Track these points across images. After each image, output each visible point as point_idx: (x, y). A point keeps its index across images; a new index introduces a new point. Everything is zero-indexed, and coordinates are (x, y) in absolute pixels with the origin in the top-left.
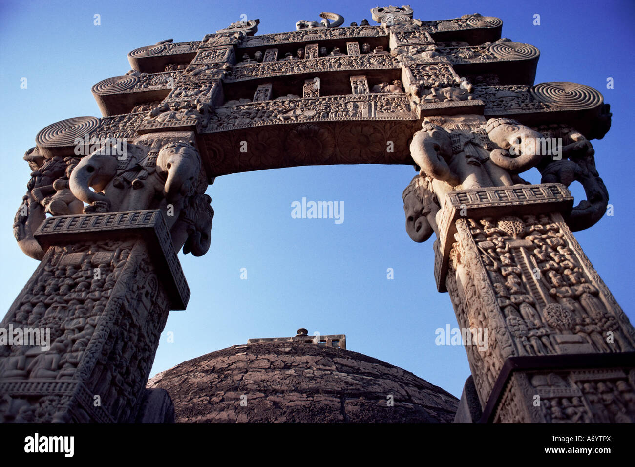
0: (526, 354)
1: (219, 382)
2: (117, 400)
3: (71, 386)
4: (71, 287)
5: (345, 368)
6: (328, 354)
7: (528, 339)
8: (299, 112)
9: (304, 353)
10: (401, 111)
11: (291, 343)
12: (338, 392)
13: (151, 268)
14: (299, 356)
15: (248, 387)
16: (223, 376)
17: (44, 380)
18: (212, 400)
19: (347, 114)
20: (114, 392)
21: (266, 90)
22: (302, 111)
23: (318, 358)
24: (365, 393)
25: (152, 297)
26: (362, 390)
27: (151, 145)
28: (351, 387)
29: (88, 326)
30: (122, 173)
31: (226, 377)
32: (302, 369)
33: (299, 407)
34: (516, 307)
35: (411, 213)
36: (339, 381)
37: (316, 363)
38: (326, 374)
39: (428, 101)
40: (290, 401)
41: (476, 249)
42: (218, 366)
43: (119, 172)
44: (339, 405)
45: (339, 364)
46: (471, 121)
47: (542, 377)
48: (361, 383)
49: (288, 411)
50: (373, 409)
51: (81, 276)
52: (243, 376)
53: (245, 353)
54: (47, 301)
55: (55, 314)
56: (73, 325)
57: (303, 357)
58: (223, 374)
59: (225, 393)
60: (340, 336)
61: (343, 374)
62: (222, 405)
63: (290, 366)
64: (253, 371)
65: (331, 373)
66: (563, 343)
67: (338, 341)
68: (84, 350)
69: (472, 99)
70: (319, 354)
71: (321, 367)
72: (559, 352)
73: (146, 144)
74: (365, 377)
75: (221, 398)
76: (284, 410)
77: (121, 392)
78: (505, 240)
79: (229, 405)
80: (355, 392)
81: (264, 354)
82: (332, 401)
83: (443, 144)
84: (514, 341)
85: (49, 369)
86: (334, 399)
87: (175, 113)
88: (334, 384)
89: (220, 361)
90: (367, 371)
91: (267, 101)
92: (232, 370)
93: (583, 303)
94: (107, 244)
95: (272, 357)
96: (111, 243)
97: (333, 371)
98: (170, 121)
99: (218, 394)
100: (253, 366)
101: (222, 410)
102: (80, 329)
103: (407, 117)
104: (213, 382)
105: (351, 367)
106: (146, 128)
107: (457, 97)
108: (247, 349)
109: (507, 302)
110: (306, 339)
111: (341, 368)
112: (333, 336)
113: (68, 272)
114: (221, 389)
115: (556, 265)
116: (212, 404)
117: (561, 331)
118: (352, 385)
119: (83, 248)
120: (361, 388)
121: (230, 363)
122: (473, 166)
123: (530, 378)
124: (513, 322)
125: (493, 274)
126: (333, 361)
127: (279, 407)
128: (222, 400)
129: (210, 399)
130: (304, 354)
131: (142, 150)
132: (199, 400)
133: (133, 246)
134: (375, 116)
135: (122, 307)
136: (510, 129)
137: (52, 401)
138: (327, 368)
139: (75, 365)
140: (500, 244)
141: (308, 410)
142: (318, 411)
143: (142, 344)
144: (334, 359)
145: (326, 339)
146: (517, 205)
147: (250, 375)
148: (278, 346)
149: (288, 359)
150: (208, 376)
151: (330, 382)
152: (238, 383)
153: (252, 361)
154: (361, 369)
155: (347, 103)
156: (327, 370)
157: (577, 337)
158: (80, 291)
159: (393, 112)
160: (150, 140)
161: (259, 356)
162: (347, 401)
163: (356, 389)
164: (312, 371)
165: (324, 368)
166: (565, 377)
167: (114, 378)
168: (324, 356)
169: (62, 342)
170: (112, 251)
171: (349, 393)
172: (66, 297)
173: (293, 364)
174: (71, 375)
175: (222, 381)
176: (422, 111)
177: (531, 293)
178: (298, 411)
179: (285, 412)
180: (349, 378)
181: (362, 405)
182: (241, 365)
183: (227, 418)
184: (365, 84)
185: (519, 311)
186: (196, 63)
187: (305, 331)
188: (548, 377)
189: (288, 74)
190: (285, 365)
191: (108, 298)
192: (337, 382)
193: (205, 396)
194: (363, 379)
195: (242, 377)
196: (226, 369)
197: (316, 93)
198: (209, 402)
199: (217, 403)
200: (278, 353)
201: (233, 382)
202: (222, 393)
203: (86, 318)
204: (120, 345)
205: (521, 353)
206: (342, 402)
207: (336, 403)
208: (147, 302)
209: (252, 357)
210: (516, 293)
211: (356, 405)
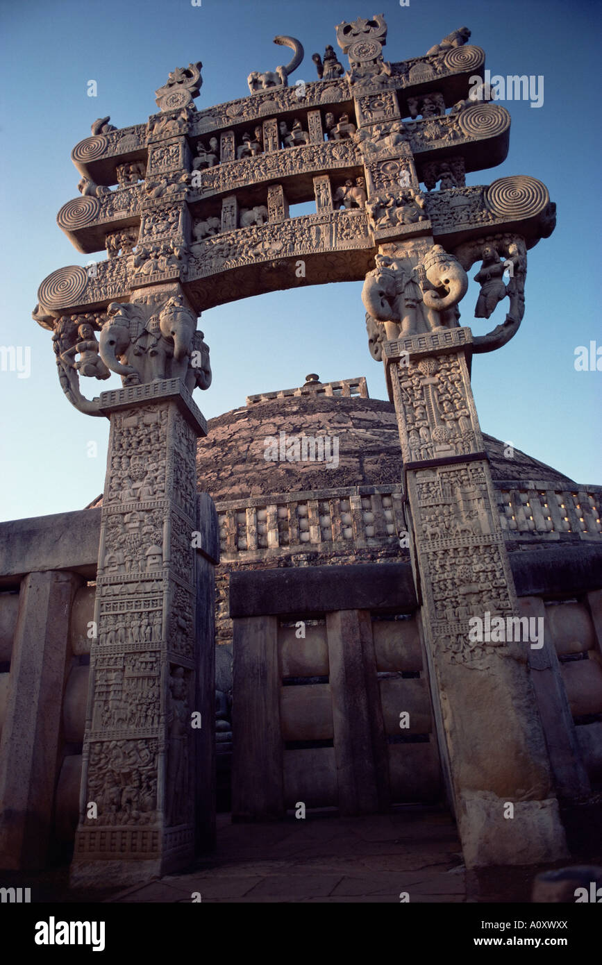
0: (416, 461)
1: (224, 456)
2: (186, 505)
3: (166, 503)
4: (139, 442)
5: (363, 423)
6: (344, 409)
7: (420, 450)
8: (267, 246)
9: (315, 410)
10: (359, 237)
11: (299, 399)
12: (356, 452)
13: (181, 417)
14: (309, 414)
15: (256, 457)
16: (227, 449)
17: (150, 501)
18: (221, 475)
19: (310, 244)
20: (184, 501)
21: (232, 207)
22: (270, 243)
23: (332, 414)
24: (387, 448)
25: (186, 436)
26: (384, 445)
27: (146, 302)
28: (370, 445)
29: (160, 468)
30: (136, 341)
31: (230, 448)
32: (314, 430)
33: (314, 472)
34: (417, 430)
35: (372, 336)
36: (358, 438)
37: (330, 421)
38: (341, 433)
39: (382, 227)
40: (304, 467)
41: (399, 389)
42: (220, 438)
43: (133, 340)
44: (358, 465)
45: (356, 419)
46: (419, 245)
47: (422, 472)
48: (382, 439)
49: (304, 477)
50: (395, 465)
51: (142, 435)
52: (249, 446)
53: (247, 419)
54: (128, 454)
55: (137, 462)
56: (151, 468)
57: (314, 417)
58: (226, 446)
59: (233, 467)
60: (359, 379)
61: (361, 430)
62: (233, 479)
63: (300, 428)
64: (259, 439)
65: (348, 430)
66: (439, 451)
67: (357, 385)
68: (164, 482)
69: (423, 220)
70: (332, 410)
71: (336, 425)
72: (435, 457)
73: (142, 302)
74: (386, 431)
75: (229, 472)
76: (299, 477)
77: (186, 500)
78: (420, 379)
79: (239, 479)
80: (376, 449)
81: (269, 417)
82: (349, 462)
83: (387, 289)
84: (410, 453)
85: (149, 495)
86: (352, 459)
87: (157, 263)
88: (351, 443)
89: (220, 432)
90: (389, 423)
91: (236, 231)
92: (236, 441)
93: (460, 424)
94: (149, 408)
95: (278, 420)
96: (152, 407)
97: (350, 428)
98: (155, 273)
99: (225, 469)
100: (258, 433)
101: (233, 484)
102: (157, 470)
103: (364, 246)
104: (217, 456)
105: (370, 421)
106: (136, 285)
107: (409, 219)
108: (249, 413)
109: (412, 427)
110: (318, 387)
111: (359, 424)
112: (351, 380)
113: (132, 433)
114: (227, 462)
115: (450, 397)
116: (222, 480)
117: (440, 444)
118: (371, 442)
119: (133, 413)
120: (381, 444)
121: (232, 432)
122: (409, 308)
123: (416, 472)
124: (412, 441)
125: (407, 407)
126: (350, 416)
127: (294, 475)
128: (232, 475)
129: (218, 474)
130: (314, 412)
131: (141, 309)
132: (206, 477)
133: (168, 407)
134: (336, 245)
135: (175, 451)
136: (442, 269)
137: (159, 511)
138: (343, 425)
139: (163, 491)
140: (416, 384)
141: (324, 474)
142: (335, 474)
143: (188, 469)
144: (350, 414)
145: (342, 385)
146: (432, 351)
147: (257, 444)
148: (284, 405)
149: (296, 420)
150: (211, 450)
151: (346, 441)
152: (244, 454)
153: (256, 428)
154: (383, 421)
155: (310, 226)
156: (343, 428)
157: (448, 447)
158: (145, 445)
159: (352, 238)
160: (144, 297)
161: (263, 421)
162: (367, 460)
163: (375, 446)
164: (325, 432)
165: (339, 425)
166: (434, 471)
167: (181, 493)
168: (338, 412)
169: (149, 479)
170: (155, 412)
171: (368, 451)
172: (139, 450)
173: (304, 426)
174: (163, 497)
175: (226, 454)
176: (376, 241)
177: (429, 420)
178: (314, 477)
179: (300, 479)
180: (368, 435)
181: (383, 462)
182: (244, 434)
183: (240, 492)
184: (328, 189)
185: (418, 432)
186: (153, 174)
187: (316, 377)
188: (424, 472)
189: (250, 183)
190: (295, 428)
191: (165, 448)
192: (355, 440)
193: (211, 472)
194: (384, 433)
195: (248, 448)
196: (229, 441)
197: (281, 208)
198: (218, 478)
199: (227, 478)
200: (285, 414)
201: (239, 453)
202: (230, 467)
203: (157, 462)
204: (179, 473)
205: (414, 460)
206: (361, 462)
207: (354, 464)
208: (184, 441)
209: (255, 422)
210: (419, 420)
211: (376, 463)
